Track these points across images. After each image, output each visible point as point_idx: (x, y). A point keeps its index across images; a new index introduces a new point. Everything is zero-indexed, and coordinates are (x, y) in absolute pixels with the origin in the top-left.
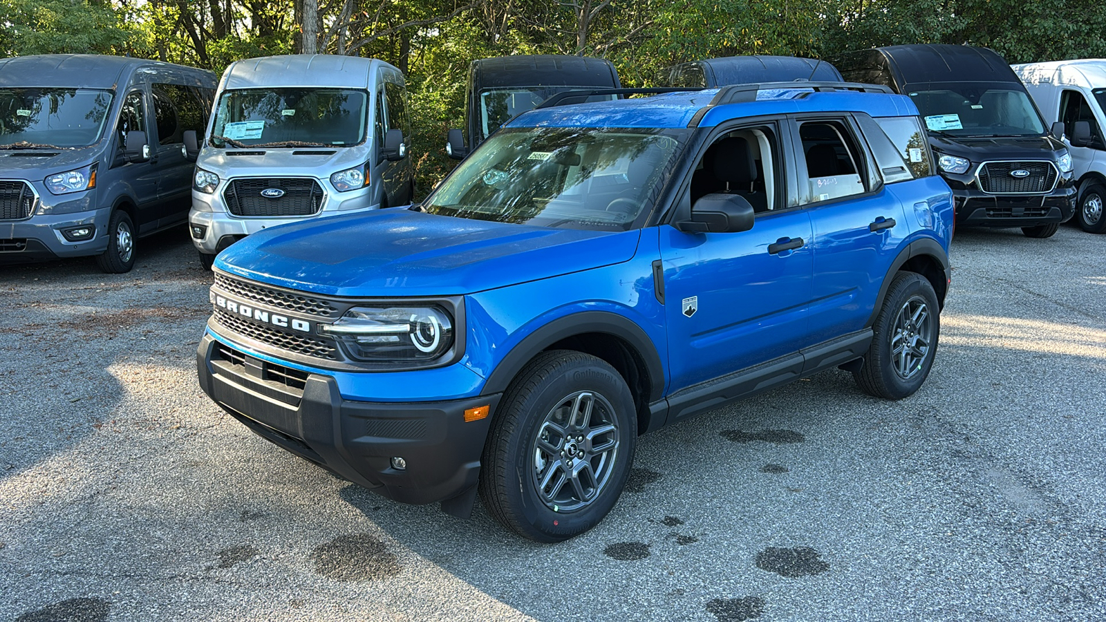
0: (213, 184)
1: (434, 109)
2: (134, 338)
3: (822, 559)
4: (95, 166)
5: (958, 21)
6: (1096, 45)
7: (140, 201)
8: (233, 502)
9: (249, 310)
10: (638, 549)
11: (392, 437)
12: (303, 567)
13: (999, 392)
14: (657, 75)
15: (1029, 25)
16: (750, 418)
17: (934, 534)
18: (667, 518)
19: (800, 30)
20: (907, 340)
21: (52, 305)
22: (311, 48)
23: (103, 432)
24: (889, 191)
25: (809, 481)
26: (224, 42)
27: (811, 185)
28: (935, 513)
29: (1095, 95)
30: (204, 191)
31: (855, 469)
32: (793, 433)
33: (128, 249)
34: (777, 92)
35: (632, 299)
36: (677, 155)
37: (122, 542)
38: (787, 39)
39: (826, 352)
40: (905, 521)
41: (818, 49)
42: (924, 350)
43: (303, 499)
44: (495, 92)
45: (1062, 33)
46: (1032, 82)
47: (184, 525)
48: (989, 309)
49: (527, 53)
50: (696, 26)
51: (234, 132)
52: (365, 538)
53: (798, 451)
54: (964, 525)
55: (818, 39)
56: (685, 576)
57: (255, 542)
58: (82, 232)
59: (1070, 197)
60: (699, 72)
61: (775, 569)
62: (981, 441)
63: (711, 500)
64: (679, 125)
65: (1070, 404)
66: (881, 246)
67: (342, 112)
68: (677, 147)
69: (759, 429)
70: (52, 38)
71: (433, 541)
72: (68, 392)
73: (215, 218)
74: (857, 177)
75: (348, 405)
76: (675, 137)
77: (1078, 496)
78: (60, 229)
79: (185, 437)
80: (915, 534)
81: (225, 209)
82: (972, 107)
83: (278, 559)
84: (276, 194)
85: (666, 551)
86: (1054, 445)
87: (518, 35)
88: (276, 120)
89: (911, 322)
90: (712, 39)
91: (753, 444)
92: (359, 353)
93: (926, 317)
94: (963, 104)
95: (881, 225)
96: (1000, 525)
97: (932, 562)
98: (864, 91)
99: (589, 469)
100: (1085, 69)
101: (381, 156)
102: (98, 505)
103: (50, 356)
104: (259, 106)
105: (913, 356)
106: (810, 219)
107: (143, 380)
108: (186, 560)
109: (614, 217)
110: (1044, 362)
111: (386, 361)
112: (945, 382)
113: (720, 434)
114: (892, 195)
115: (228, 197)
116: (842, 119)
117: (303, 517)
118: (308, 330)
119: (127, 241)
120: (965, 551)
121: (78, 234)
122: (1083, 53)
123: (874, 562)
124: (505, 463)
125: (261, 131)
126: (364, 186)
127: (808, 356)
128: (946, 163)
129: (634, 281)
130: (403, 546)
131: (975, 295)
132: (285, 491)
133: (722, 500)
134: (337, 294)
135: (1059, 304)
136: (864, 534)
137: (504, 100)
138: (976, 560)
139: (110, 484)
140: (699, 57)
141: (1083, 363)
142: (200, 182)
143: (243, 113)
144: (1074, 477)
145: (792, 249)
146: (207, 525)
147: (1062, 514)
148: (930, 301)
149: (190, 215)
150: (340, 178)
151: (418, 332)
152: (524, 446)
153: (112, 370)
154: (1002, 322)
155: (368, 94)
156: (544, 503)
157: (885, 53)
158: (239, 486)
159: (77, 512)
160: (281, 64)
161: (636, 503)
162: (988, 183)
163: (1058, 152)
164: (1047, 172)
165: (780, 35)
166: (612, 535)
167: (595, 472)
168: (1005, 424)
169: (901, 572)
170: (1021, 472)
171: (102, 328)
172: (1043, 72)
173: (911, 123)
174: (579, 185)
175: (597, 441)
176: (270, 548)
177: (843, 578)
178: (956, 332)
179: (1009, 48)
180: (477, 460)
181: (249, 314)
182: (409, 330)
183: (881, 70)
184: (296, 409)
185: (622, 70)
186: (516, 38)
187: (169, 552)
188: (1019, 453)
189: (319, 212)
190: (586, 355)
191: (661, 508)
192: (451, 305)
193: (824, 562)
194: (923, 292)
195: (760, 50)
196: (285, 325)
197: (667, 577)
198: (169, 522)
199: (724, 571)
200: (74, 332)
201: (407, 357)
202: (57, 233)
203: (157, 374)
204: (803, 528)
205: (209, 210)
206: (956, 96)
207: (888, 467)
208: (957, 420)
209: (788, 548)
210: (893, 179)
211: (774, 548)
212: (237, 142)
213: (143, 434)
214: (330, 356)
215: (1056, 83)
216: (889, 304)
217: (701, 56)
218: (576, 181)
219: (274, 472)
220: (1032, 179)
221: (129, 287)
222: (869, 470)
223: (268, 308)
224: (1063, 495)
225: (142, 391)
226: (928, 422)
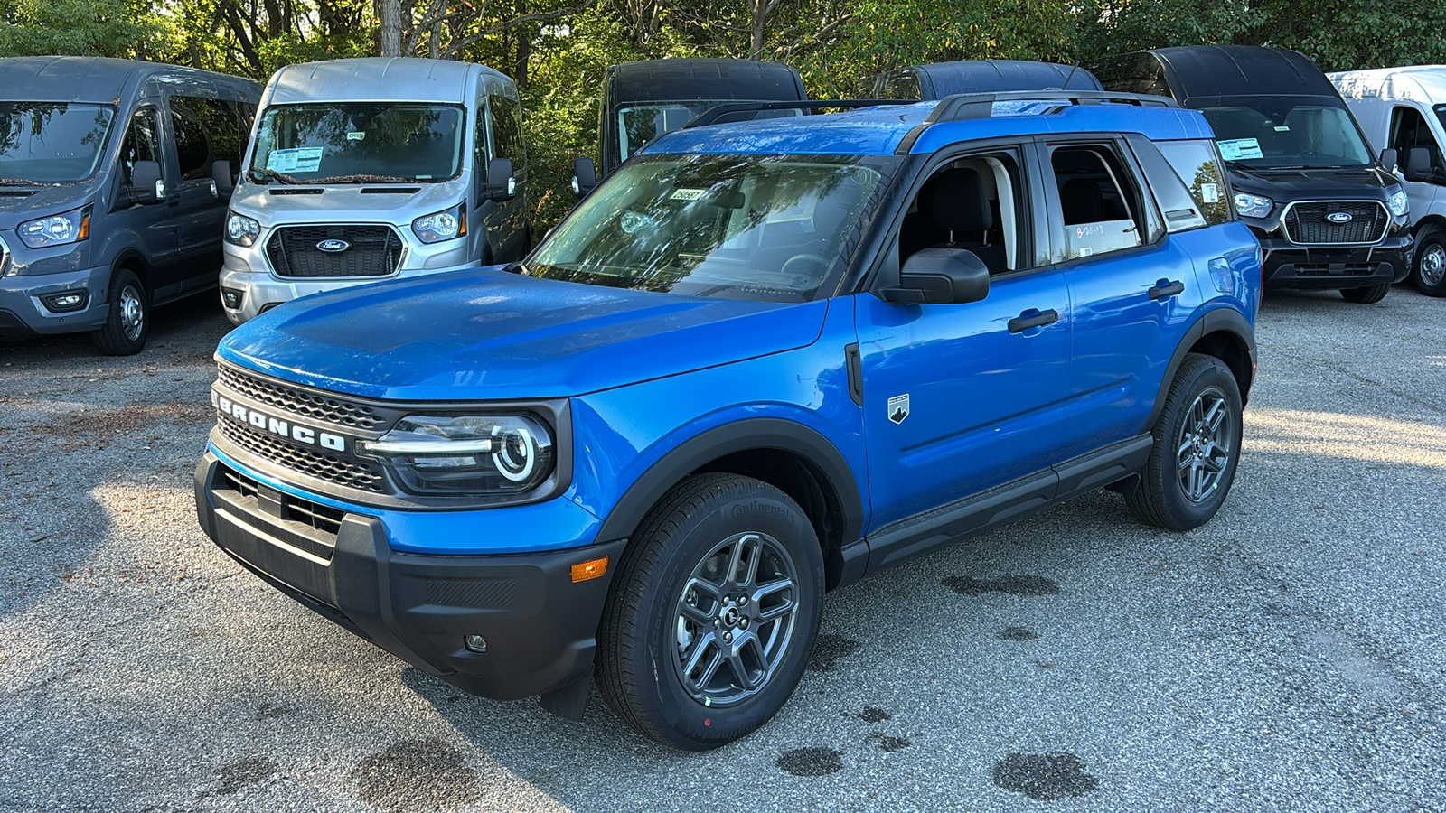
0: (252, 234)
1: (560, 132)
2: (134, 447)
3: (1087, 771)
4: (88, 209)
5: (1255, 15)
6: (1437, 48)
7: (154, 256)
8: (248, 690)
9: (262, 418)
10: (825, 758)
11: (465, 606)
12: (340, 790)
13: (1324, 519)
14: (857, 87)
15: (1348, 20)
16: (984, 558)
17: (1244, 731)
18: (868, 709)
19: (1047, 26)
20: (1198, 448)
21: (25, 400)
22: (394, 50)
23: (73, 587)
24: (1174, 243)
25: (1067, 653)
26: (278, 42)
27: (1067, 234)
28: (1244, 699)
29: (1437, 113)
30: (240, 243)
31: (1131, 633)
32: (1042, 580)
33: (137, 322)
34: (1019, 104)
35: (814, 399)
36: (880, 193)
37: (80, 755)
38: (1029, 38)
39: (1090, 467)
40: (1204, 711)
41: (1071, 51)
42: (1222, 461)
43: (350, 685)
44: (639, 108)
45: (1391, 32)
46: (1353, 95)
47: (174, 728)
48: (1302, 401)
49: (684, 57)
50: (908, 21)
51: (281, 162)
52: (434, 743)
53: (1051, 607)
54: (1287, 717)
55: (1071, 38)
56: (892, 799)
57: (274, 752)
58: (70, 299)
59: (1404, 249)
60: (913, 82)
61: (1021, 787)
62: (1303, 590)
63: (930, 682)
64: (883, 151)
65: (1421, 535)
66: (1166, 319)
67: (432, 136)
68: (880, 182)
69: (996, 574)
70: (35, 35)
71: (532, 749)
72: (30, 527)
73: (256, 280)
74: (1131, 223)
75: (399, 559)
76: (877, 168)
77: (1442, 672)
78: (39, 296)
79: (191, 592)
80: (1218, 731)
81: (267, 268)
82: (1276, 128)
83: (305, 779)
84: (338, 246)
85: (865, 761)
86: (1403, 596)
87: (673, 33)
88: (344, 147)
89: (1204, 424)
90: (929, 38)
91: (988, 597)
92: (419, 483)
93: (1225, 416)
94: (1264, 125)
95: (1165, 290)
96: (1337, 716)
97: (1244, 775)
98: (1140, 105)
99: (756, 644)
100: (1423, 79)
101: (482, 195)
102: (52, 697)
103: (13, 474)
104: (319, 127)
105: (1206, 470)
106: (1066, 283)
107: (140, 508)
108: (169, 782)
109: (790, 282)
110: (1381, 476)
111: (455, 494)
112: (1250, 505)
113: (942, 583)
114: (1178, 246)
115: (272, 251)
116: (1110, 143)
117: (346, 713)
118: (342, 449)
119: (135, 311)
120: (1289, 757)
121: (65, 303)
122: (1419, 58)
123: (1161, 775)
124: (632, 640)
125: (318, 162)
126: (459, 235)
127: (1063, 474)
128: (1242, 204)
129: (816, 375)
130: (487, 756)
131: (1284, 382)
132: (324, 672)
133: (944, 682)
134: (384, 397)
135: (1395, 393)
136: (1145, 733)
137: (652, 119)
138: (1306, 771)
139: (73, 664)
140: (913, 63)
141: (1434, 476)
142: (234, 231)
143: (297, 135)
144: (1436, 644)
145: (1042, 325)
146: (207, 727)
147: (1423, 700)
148: (1229, 395)
149: (221, 276)
150: (426, 224)
151: (504, 451)
152: (660, 615)
153: (96, 494)
154: (1323, 419)
155: (465, 110)
156: (689, 694)
157: (1160, 57)
158: (260, 665)
159: (21, 708)
160: (347, 71)
161: (823, 687)
162: (1297, 230)
163: (1388, 189)
164: (1374, 215)
165: (1020, 33)
166: (789, 737)
167: (764, 646)
168: (1335, 565)
169: (1200, 791)
170: (1360, 636)
171: (91, 433)
172: (1367, 83)
173: (1204, 148)
174: (749, 232)
175: (766, 602)
176: (296, 762)
177: (1118, 800)
178: (1260, 434)
179: (1322, 51)
180: (590, 637)
181: (262, 424)
182: (490, 448)
183: (1154, 79)
184: (326, 563)
185: (810, 80)
186: (670, 37)
187: (147, 770)
188: (1357, 607)
189: (397, 271)
190: (751, 480)
191: (858, 695)
192: (551, 412)
193: (1090, 776)
194: (1221, 382)
195: (994, 54)
196: (311, 441)
197: (867, 801)
198: (152, 724)
199: (948, 791)
200: (52, 439)
201: (486, 488)
202: (36, 301)
203: (160, 500)
204: (1059, 723)
205: (246, 269)
206: (1254, 114)
207: (1176, 629)
208: (1268, 559)
209: (1039, 754)
210: (1178, 227)
211: (1019, 754)
212: (286, 176)
213: (130, 589)
214: (376, 487)
215: (1385, 97)
216: (1174, 399)
217: (915, 61)
218: (744, 227)
219: (312, 645)
220: (1355, 225)
221: (136, 375)
222: (1150, 634)
223: (288, 416)
224: (1422, 670)
225: (137, 524)
226: (1228, 563)
